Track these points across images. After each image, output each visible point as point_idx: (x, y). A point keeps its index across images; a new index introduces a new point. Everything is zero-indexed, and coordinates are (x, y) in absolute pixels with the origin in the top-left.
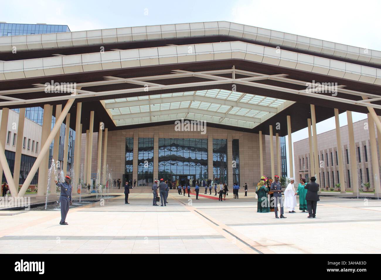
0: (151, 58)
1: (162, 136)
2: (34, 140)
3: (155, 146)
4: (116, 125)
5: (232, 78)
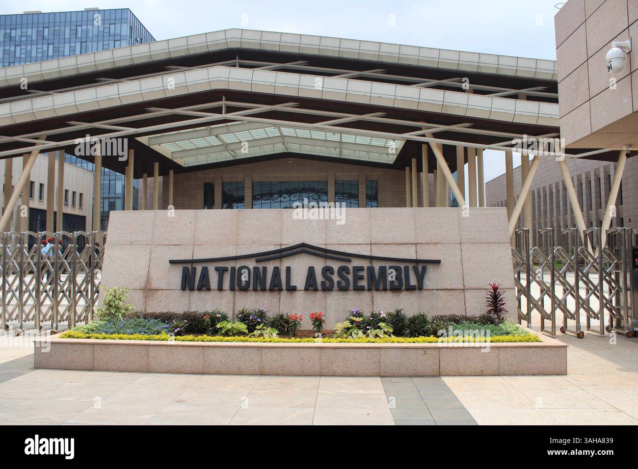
0: (110, 97)
1: (257, 178)
2: (75, 191)
3: (246, 195)
4: (183, 165)
5: (222, 113)
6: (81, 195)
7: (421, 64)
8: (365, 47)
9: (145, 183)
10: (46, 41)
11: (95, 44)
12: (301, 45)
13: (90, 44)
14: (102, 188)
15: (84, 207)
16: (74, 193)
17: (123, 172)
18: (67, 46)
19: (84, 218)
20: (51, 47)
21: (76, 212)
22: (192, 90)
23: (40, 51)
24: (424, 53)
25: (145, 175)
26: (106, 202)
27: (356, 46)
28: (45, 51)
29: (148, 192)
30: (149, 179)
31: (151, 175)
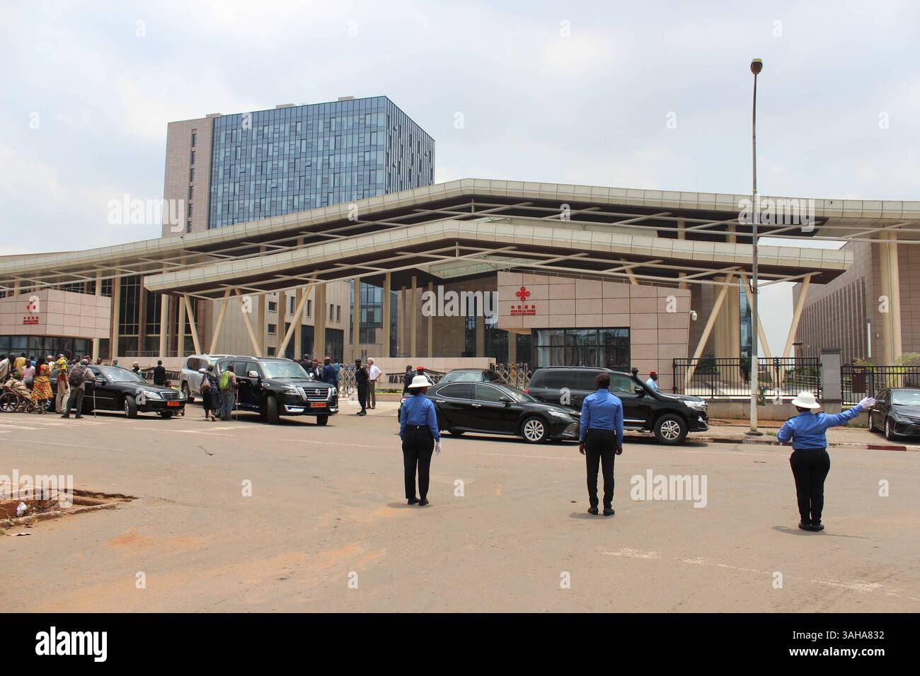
4: (442, 277)
5: (455, 256)
6: (339, 307)
7: (629, 203)
8: (579, 191)
9: (404, 295)
10: (298, 137)
11: (350, 137)
12: (524, 191)
13: (344, 137)
14: (360, 297)
15: (342, 320)
16: (332, 306)
17: (381, 285)
18: (321, 141)
19: (342, 331)
20: (304, 142)
21: (334, 326)
22: (430, 240)
23: (293, 147)
24: (630, 194)
25: (404, 287)
26: (364, 312)
27: (571, 190)
28: (298, 147)
29: (407, 303)
30: (407, 291)
31: (409, 287)
